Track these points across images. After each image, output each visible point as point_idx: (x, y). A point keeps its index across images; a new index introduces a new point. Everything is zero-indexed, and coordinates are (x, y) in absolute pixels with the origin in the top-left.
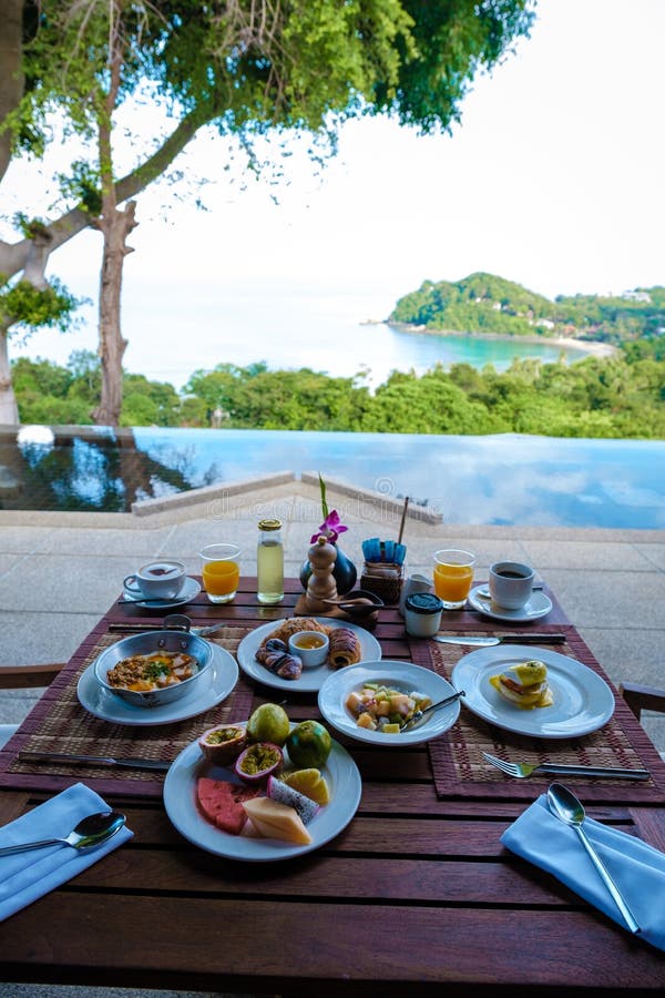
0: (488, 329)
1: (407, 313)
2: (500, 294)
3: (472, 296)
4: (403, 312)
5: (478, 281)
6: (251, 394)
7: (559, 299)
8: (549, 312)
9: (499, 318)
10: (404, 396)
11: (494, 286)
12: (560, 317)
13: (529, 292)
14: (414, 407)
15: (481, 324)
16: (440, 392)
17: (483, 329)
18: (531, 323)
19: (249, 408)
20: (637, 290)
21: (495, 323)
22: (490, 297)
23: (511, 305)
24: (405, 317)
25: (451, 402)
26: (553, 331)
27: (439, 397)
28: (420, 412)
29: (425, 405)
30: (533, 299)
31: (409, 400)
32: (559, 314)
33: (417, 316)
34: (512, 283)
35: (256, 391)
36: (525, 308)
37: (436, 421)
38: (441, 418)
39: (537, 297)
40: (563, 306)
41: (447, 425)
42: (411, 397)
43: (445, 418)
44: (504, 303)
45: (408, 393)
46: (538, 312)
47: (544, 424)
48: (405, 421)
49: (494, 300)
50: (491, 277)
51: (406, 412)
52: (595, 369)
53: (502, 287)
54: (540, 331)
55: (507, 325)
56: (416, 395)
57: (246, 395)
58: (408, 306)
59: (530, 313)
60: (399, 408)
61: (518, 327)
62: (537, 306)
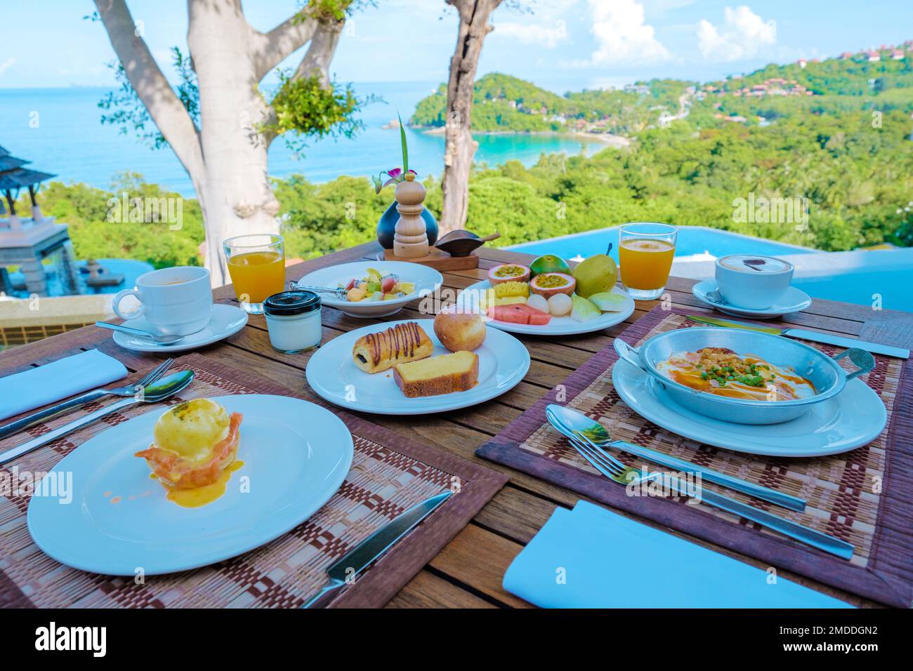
0: (506, 127)
1: (427, 115)
2: (513, 93)
3: (488, 96)
4: (422, 114)
5: (492, 81)
6: (325, 203)
7: (567, 95)
8: (561, 108)
9: (515, 115)
10: (478, 196)
11: (508, 85)
12: (572, 113)
13: (541, 90)
14: (489, 206)
15: (498, 123)
16: (512, 190)
17: (502, 127)
18: (545, 119)
19: (324, 219)
20: (637, 84)
21: (512, 121)
22: (505, 97)
23: (525, 104)
24: (425, 120)
25: (524, 198)
26: (567, 126)
27: (512, 194)
28: (496, 210)
29: (500, 203)
30: (544, 96)
31: (483, 199)
32: (570, 109)
33: (436, 119)
34: (524, 81)
35: (328, 200)
36: (539, 105)
37: (513, 219)
38: (515, 214)
39: (548, 94)
40: (572, 102)
41: (523, 221)
42: (484, 196)
43: (519, 214)
44: (519, 101)
45: (482, 192)
46: (551, 108)
47: (615, 213)
48: (483, 221)
49: (509, 100)
50: (504, 77)
51: (483, 211)
52: (619, 159)
53: (516, 87)
54: (554, 127)
55: (523, 123)
56: (490, 193)
57: (320, 206)
58: (427, 109)
59: (544, 110)
60: (476, 208)
61: (534, 124)
62: (550, 103)
